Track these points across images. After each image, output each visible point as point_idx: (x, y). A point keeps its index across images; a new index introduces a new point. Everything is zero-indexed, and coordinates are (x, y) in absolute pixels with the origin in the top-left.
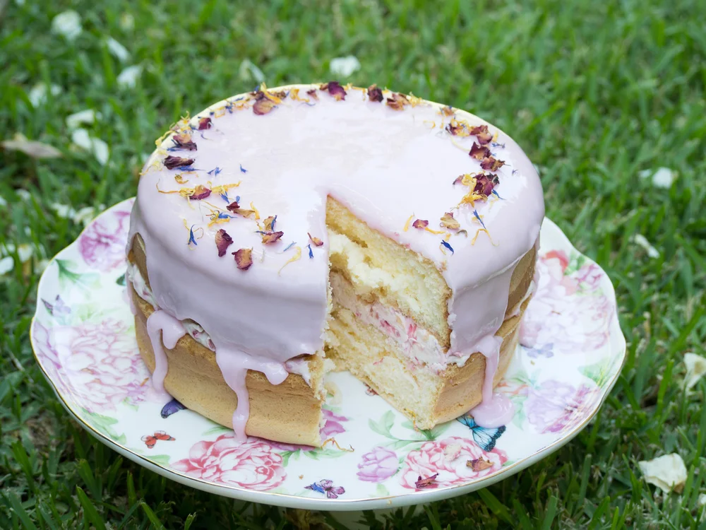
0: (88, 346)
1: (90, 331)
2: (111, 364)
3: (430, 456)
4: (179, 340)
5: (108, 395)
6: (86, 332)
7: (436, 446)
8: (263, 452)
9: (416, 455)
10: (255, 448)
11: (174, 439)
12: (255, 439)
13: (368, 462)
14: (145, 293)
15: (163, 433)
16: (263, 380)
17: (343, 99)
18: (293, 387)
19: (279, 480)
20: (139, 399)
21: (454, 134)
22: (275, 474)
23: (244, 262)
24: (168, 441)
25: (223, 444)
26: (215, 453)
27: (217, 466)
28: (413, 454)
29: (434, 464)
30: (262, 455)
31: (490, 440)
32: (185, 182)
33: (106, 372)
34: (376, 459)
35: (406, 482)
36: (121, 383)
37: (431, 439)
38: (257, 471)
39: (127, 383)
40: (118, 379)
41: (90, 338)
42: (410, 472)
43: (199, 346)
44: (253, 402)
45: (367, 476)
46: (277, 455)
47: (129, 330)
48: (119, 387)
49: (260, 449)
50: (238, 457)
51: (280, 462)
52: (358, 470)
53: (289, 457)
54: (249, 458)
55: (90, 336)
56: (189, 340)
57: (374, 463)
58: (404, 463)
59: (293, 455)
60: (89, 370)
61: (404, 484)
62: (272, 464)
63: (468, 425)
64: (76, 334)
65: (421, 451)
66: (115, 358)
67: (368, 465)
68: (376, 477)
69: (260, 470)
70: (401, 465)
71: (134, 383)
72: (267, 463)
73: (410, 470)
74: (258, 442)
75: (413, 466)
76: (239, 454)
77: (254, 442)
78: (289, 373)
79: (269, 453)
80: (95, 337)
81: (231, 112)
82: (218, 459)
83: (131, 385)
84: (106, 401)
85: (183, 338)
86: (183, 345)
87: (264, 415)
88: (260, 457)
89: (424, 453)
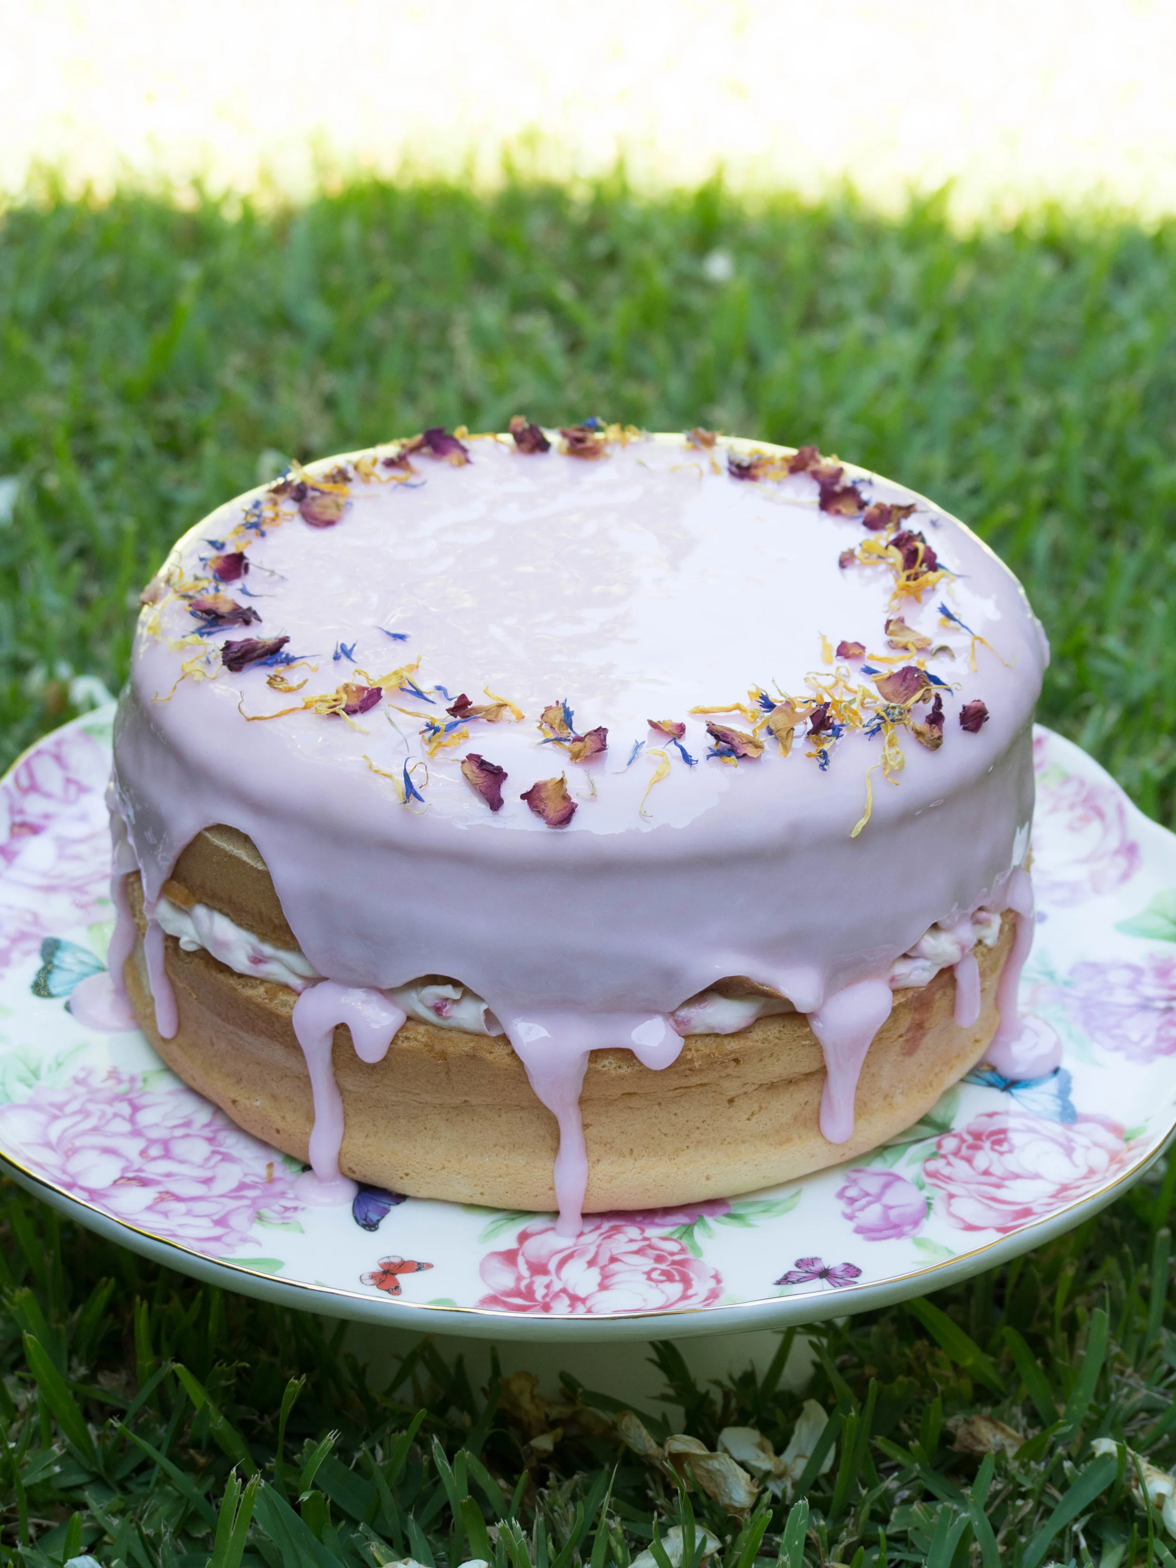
0: (85, 1133)
1: (67, 1103)
2: (167, 1155)
3: (969, 1160)
4: (396, 1037)
5: (216, 1217)
6: (60, 1107)
7: (963, 1141)
8: (631, 1241)
9: (938, 1165)
10: (609, 1237)
11: (429, 1266)
12: (597, 1222)
13: (857, 1205)
14: (257, 960)
15: (396, 1260)
16: (625, 1070)
17: (468, 461)
18: (697, 1064)
19: (712, 1284)
20: (287, 1209)
21: (754, 478)
22: (692, 1275)
23: (554, 808)
24: (420, 1273)
25: (536, 1247)
26: (538, 1269)
27: (564, 1291)
28: (932, 1166)
29: (986, 1173)
30: (635, 1247)
31: (1059, 1102)
32: (300, 686)
33: (169, 1175)
34: (867, 1194)
35: (962, 1220)
36: (220, 1187)
37: (943, 1129)
38: (649, 1278)
39: (234, 1184)
40: (207, 1181)
41: (78, 1118)
42: (953, 1201)
43: (453, 1034)
44: (593, 1131)
45: (880, 1230)
46: (664, 1239)
47: (145, 1080)
48: (222, 1196)
49: (621, 1238)
50: (591, 1263)
51: (683, 1250)
52: (851, 1225)
53: (691, 1235)
54: (613, 1260)
55: (75, 1113)
56: (422, 1029)
57: (870, 1203)
58: (927, 1187)
59: (697, 1231)
60: (129, 1179)
61: (962, 1226)
62: (670, 1258)
63: (991, 1085)
64: (41, 1118)
65: (944, 1157)
66: (165, 1144)
67: (862, 1209)
68: (895, 1226)
69: (655, 1275)
70: (925, 1193)
71: (248, 1180)
72: (659, 1259)
73: (951, 1196)
74: (606, 1226)
75: (952, 1188)
76: (589, 1256)
77: (598, 1228)
78: (686, 1037)
79: (645, 1239)
80: (85, 1113)
81: (263, 534)
82: (553, 1277)
83: (242, 1186)
84: (218, 1231)
85: (403, 1028)
86: (405, 1044)
87: (622, 1155)
88: (637, 1252)
89: (952, 1159)
